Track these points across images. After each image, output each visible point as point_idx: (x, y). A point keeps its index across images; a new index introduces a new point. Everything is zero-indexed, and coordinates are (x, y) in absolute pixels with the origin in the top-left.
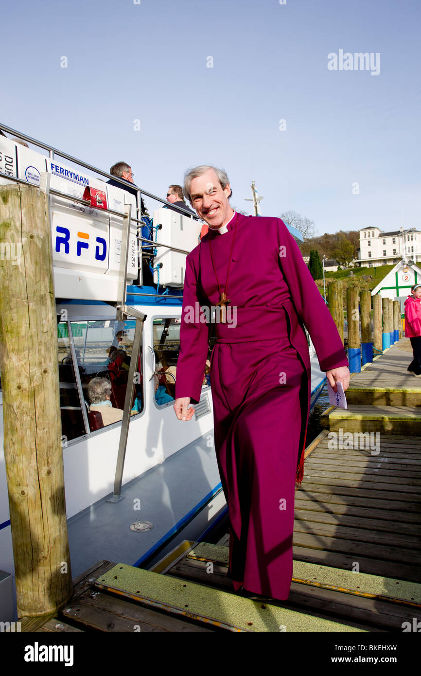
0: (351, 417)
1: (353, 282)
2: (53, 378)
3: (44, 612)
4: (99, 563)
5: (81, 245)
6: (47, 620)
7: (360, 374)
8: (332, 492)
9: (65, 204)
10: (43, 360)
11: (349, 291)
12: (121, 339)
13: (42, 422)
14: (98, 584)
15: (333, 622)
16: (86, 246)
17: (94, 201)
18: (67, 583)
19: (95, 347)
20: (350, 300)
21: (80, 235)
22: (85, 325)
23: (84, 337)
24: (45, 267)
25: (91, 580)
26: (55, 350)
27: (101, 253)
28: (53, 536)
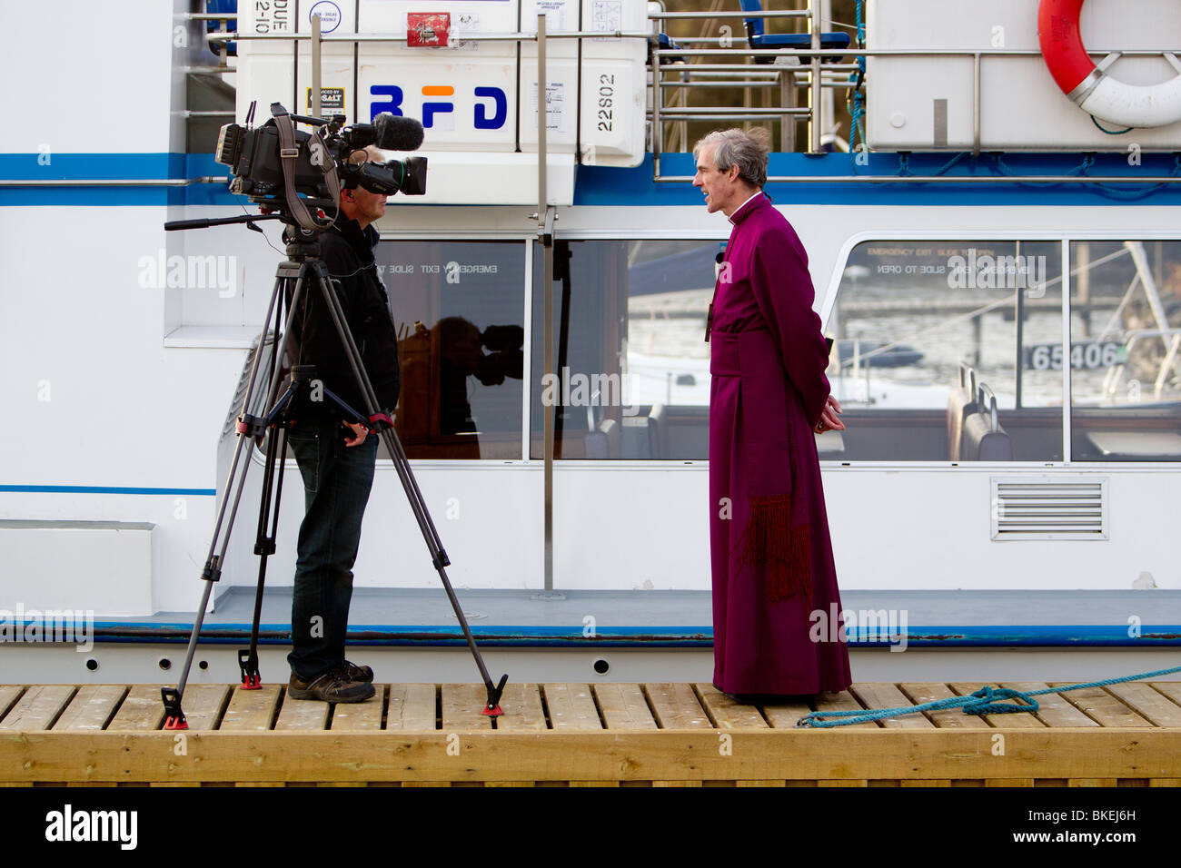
5: (434, 108)
16: (446, 108)
17: (414, 36)
21: (430, 91)
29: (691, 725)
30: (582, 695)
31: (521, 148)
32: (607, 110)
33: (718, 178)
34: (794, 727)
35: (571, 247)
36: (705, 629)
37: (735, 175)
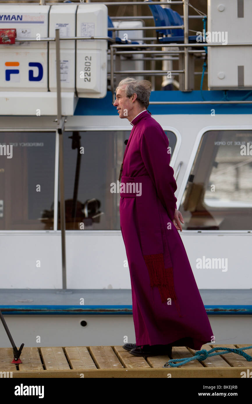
21: (8, 64)
29: (113, 367)
30: (59, 353)
31: (50, 90)
32: (88, 72)
33: (126, 100)
34: (163, 367)
35: (81, 134)
36: (129, 307)
37: (135, 99)
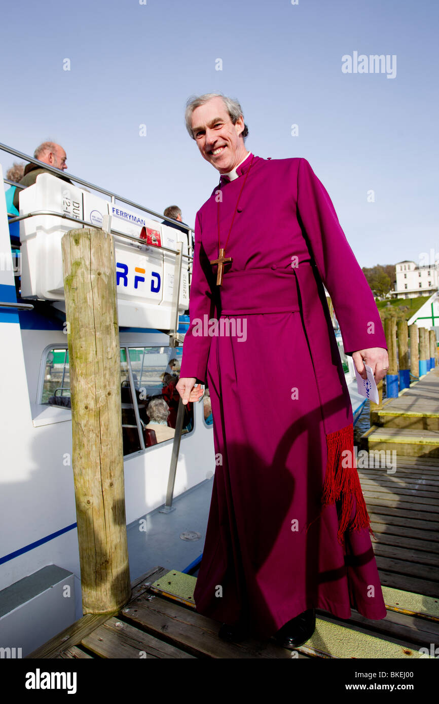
0: (389, 440)
1: (390, 312)
2: (116, 399)
3: (105, 611)
4: (155, 569)
5: (138, 279)
6: (108, 618)
7: (397, 400)
8: (371, 511)
9: (124, 243)
10: (107, 383)
11: (387, 320)
12: (174, 365)
13: (105, 438)
14: (154, 588)
15: (374, 637)
16: (142, 279)
17: (149, 239)
18: (126, 586)
19: (151, 371)
20: (388, 330)
21: (138, 270)
22: (141, 351)
23: (141, 362)
24: (110, 300)
25: (147, 584)
26: (118, 375)
27: (156, 286)
28: (114, 543)
